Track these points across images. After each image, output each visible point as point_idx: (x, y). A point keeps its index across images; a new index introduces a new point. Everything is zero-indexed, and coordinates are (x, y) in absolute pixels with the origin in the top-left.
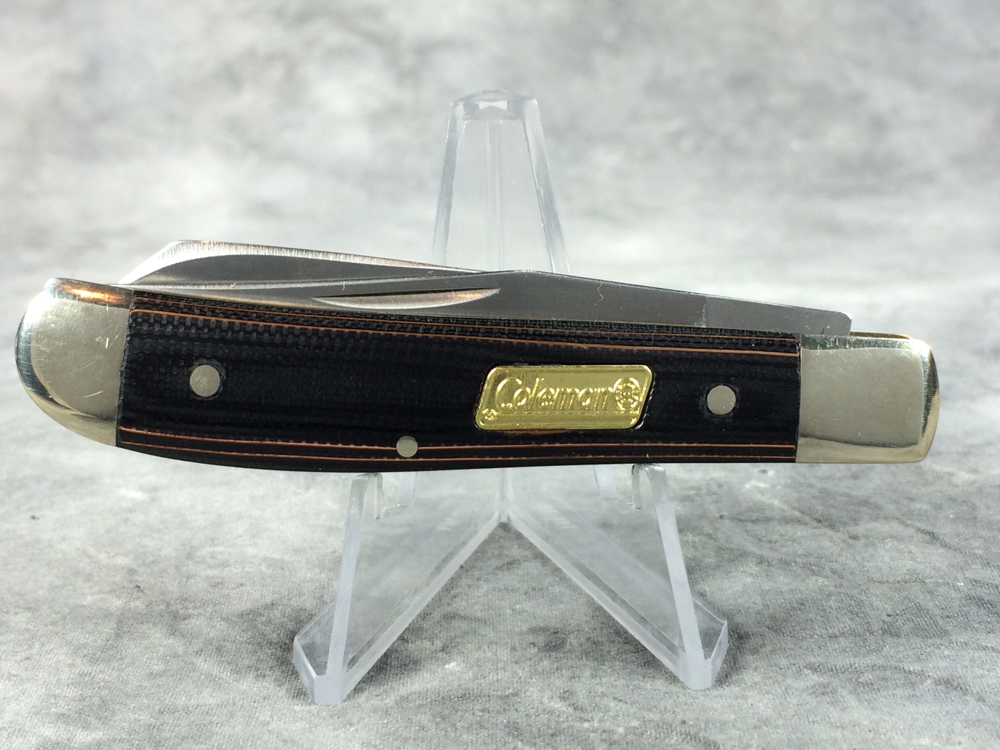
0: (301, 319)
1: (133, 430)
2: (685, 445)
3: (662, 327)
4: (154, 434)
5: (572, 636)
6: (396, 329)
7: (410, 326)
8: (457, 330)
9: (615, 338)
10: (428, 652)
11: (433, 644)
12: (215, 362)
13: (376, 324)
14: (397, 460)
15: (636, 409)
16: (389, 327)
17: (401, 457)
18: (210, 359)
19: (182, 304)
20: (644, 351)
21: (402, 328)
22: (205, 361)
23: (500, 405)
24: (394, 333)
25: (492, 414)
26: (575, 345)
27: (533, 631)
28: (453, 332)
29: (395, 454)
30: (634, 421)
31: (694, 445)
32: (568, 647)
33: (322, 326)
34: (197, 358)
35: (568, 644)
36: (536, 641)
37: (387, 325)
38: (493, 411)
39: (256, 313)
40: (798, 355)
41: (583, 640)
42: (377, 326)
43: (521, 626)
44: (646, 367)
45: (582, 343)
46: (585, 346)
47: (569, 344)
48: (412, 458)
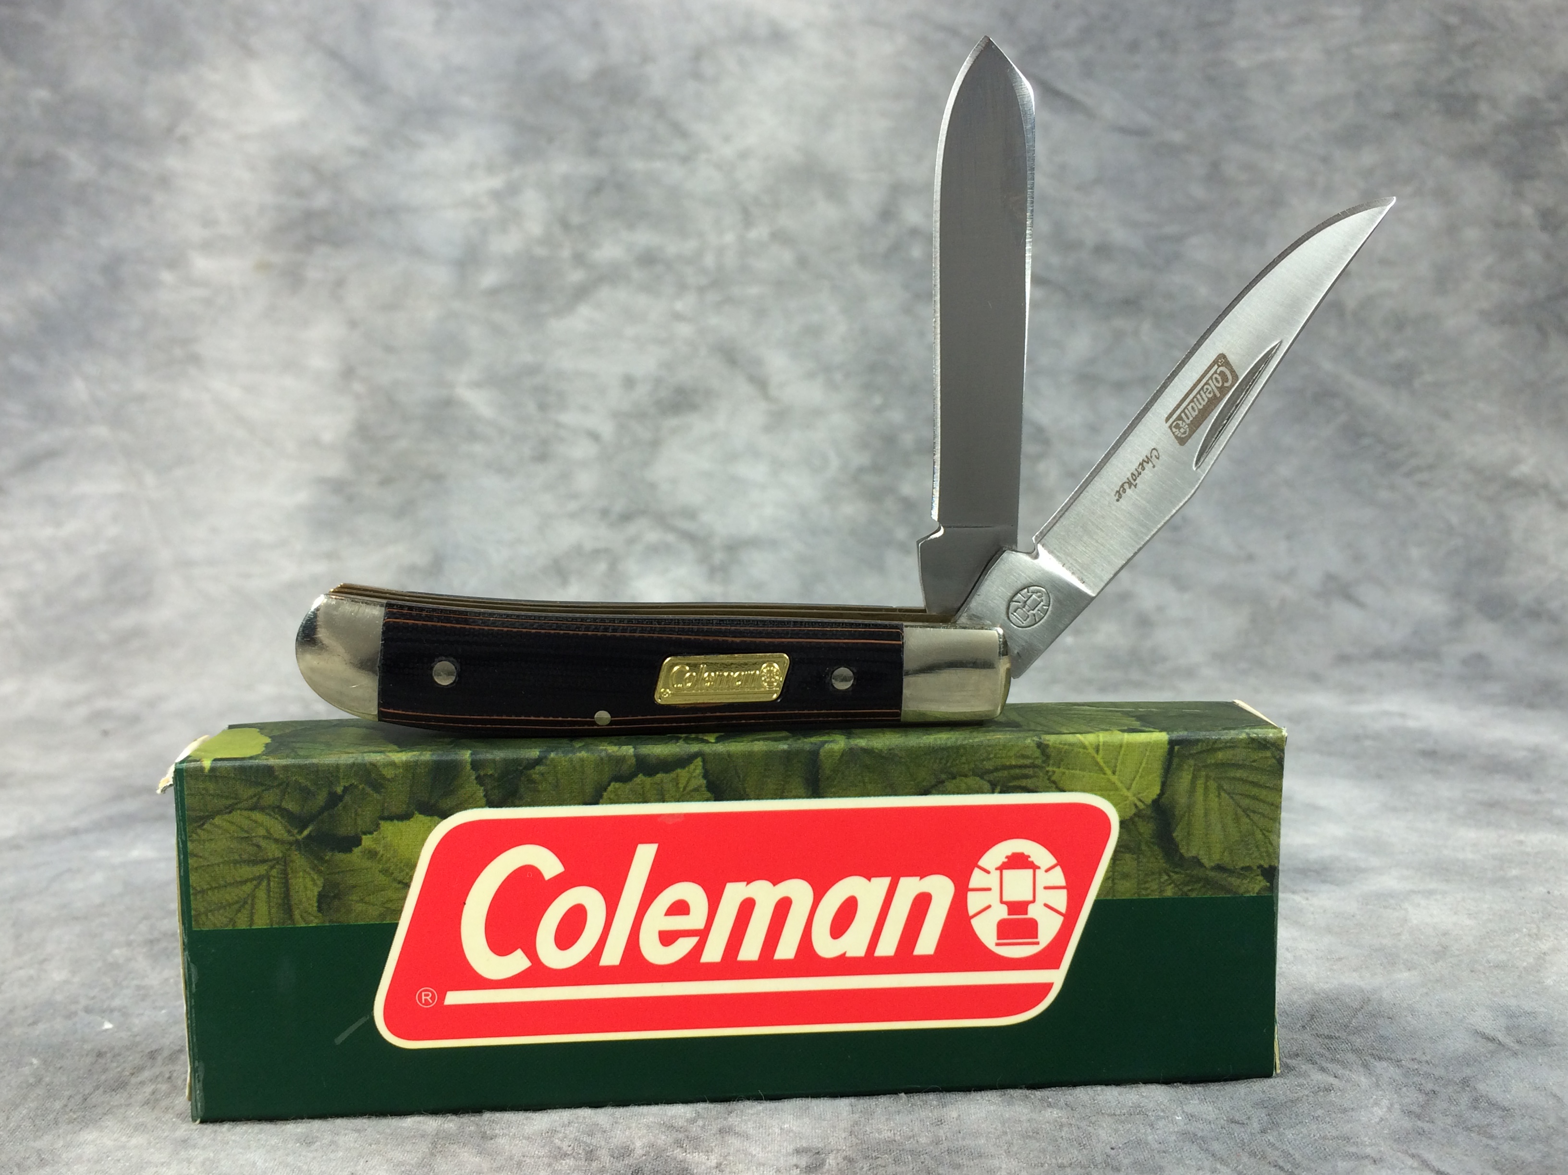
0: (517, 624)
1: (391, 711)
2: (816, 711)
3: (797, 622)
4: (407, 713)
5: (832, 1156)
6: (591, 629)
7: (602, 627)
8: (639, 629)
9: (761, 632)
10: (703, 1167)
11: (708, 1159)
12: (452, 659)
13: (575, 626)
14: (596, 727)
15: (776, 687)
16: (585, 628)
17: (598, 725)
18: (447, 656)
19: (424, 613)
20: (783, 642)
21: (596, 628)
22: (444, 658)
23: (673, 686)
24: (589, 633)
25: (668, 693)
26: (730, 639)
27: (798, 1151)
28: (635, 631)
29: (594, 723)
30: (775, 696)
31: (823, 711)
32: (827, 1167)
33: (533, 629)
34: (438, 656)
35: (827, 1164)
36: (799, 1163)
37: (584, 627)
38: (668, 690)
39: (482, 619)
40: (901, 643)
41: (840, 1159)
42: (576, 628)
43: (787, 1147)
44: (785, 655)
45: (735, 637)
46: (738, 640)
47: (724, 638)
48: (607, 725)
